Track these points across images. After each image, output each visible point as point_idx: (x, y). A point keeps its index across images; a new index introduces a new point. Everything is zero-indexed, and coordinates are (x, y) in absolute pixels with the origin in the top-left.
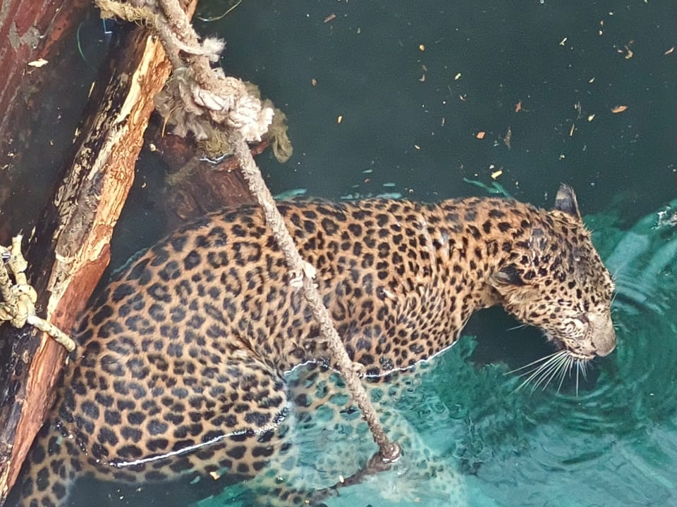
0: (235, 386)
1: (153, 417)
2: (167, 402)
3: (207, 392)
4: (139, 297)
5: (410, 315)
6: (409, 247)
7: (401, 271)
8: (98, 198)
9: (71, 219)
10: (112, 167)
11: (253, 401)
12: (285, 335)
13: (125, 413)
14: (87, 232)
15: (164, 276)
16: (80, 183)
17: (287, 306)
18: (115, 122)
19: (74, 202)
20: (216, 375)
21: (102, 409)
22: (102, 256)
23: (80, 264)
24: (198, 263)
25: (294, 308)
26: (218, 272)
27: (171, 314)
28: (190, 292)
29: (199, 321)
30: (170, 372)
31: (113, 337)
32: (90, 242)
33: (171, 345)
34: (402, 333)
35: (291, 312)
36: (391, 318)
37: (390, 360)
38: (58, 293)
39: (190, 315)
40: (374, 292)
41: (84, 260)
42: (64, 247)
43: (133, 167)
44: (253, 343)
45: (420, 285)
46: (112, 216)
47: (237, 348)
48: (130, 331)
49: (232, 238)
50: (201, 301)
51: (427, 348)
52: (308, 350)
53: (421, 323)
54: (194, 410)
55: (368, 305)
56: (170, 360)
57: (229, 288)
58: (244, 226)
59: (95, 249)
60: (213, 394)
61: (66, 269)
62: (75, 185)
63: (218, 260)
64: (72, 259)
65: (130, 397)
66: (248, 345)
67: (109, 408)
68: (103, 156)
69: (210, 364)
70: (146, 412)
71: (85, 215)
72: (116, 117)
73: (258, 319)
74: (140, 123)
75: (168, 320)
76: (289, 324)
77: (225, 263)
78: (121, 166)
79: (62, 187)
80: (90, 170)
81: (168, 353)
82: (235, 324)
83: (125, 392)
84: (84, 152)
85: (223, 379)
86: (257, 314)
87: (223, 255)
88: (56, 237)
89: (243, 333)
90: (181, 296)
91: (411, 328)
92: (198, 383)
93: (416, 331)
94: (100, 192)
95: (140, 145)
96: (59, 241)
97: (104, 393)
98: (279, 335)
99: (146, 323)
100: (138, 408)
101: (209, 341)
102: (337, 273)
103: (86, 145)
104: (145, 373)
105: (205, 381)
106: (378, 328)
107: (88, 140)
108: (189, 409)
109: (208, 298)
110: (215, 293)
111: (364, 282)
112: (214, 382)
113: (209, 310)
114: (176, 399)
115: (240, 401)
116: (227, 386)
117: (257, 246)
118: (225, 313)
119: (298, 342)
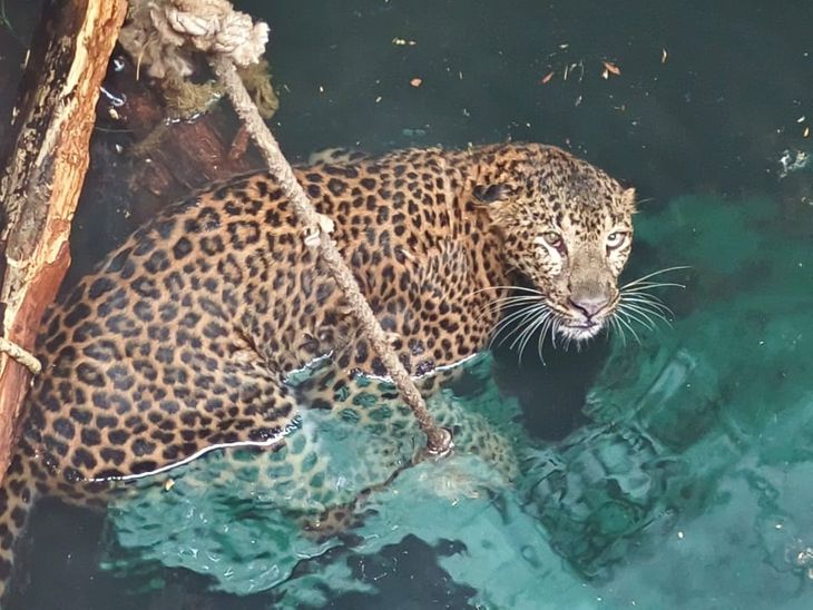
0: (234, 398)
1: (139, 436)
2: (155, 418)
3: (201, 406)
4: (122, 292)
5: (434, 281)
6: (425, 191)
7: (417, 223)
8: (50, 187)
9: (21, 215)
10: (62, 149)
11: (258, 415)
12: (297, 326)
13: (105, 432)
14: (41, 229)
15: (150, 267)
16: (26, 172)
17: (297, 290)
18: (61, 95)
19: (22, 195)
20: (211, 384)
21: (78, 427)
22: (61, 257)
23: (36, 268)
24: (190, 250)
25: (305, 292)
26: (213, 261)
27: (161, 313)
28: (182, 285)
29: (195, 318)
30: (159, 382)
31: (92, 341)
32: (46, 241)
33: (160, 349)
34: (429, 305)
35: (303, 297)
36: (414, 286)
37: (421, 342)
38: (14, 304)
39: (182, 312)
40: (393, 253)
41: (41, 263)
42: (16, 249)
43: (87, 148)
44: (257, 341)
45: (439, 238)
46: (67, 208)
47: (238, 349)
48: (111, 334)
49: (226, 219)
50: (195, 295)
51: (462, 326)
52: (324, 341)
53: (447, 289)
54: (186, 427)
55: (389, 272)
56: (159, 367)
57: (227, 279)
58: (238, 202)
59: (52, 248)
60: (209, 408)
61: (20, 275)
62: (20, 175)
63: (212, 246)
64: (25, 263)
65: (112, 412)
66: (251, 345)
67: (86, 426)
68: (51, 136)
69: (205, 372)
70: (130, 430)
71: (36, 208)
72: (61, 89)
73: (264, 311)
74: (90, 94)
75: (157, 319)
76: (302, 311)
77: (221, 249)
78: (73, 148)
79: (5, 179)
80: (37, 154)
81: (157, 358)
82: (236, 320)
83: (105, 406)
84: (27, 134)
85: (219, 391)
86: (263, 306)
87: (218, 239)
88: (4, 238)
89: (246, 330)
90: (171, 291)
91: (437, 298)
92: (191, 395)
93: (443, 302)
94: (51, 179)
95: (92, 120)
96: (9, 243)
97: (81, 407)
98: (290, 328)
99: (131, 323)
100: (121, 426)
101: (206, 342)
102: (351, 238)
103: (29, 126)
104: (130, 384)
105: (198, 392)
106: (401, 301)
107: (30, 120)
108: (180, 426)
109: (204, 292)
110: (211, 285)
111: (380, 241)
112: (210, 394)
113: (206, 305)
114: (165, 414)
115: (241, 416)
116: (224, 398)
117: (255, 224)
118: (225, 308)
119: (313, 332)
